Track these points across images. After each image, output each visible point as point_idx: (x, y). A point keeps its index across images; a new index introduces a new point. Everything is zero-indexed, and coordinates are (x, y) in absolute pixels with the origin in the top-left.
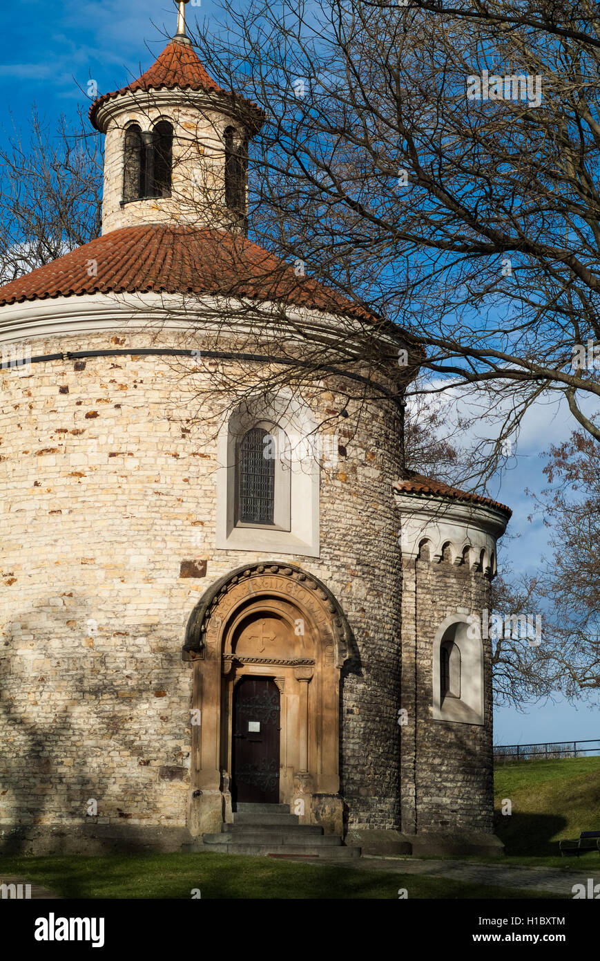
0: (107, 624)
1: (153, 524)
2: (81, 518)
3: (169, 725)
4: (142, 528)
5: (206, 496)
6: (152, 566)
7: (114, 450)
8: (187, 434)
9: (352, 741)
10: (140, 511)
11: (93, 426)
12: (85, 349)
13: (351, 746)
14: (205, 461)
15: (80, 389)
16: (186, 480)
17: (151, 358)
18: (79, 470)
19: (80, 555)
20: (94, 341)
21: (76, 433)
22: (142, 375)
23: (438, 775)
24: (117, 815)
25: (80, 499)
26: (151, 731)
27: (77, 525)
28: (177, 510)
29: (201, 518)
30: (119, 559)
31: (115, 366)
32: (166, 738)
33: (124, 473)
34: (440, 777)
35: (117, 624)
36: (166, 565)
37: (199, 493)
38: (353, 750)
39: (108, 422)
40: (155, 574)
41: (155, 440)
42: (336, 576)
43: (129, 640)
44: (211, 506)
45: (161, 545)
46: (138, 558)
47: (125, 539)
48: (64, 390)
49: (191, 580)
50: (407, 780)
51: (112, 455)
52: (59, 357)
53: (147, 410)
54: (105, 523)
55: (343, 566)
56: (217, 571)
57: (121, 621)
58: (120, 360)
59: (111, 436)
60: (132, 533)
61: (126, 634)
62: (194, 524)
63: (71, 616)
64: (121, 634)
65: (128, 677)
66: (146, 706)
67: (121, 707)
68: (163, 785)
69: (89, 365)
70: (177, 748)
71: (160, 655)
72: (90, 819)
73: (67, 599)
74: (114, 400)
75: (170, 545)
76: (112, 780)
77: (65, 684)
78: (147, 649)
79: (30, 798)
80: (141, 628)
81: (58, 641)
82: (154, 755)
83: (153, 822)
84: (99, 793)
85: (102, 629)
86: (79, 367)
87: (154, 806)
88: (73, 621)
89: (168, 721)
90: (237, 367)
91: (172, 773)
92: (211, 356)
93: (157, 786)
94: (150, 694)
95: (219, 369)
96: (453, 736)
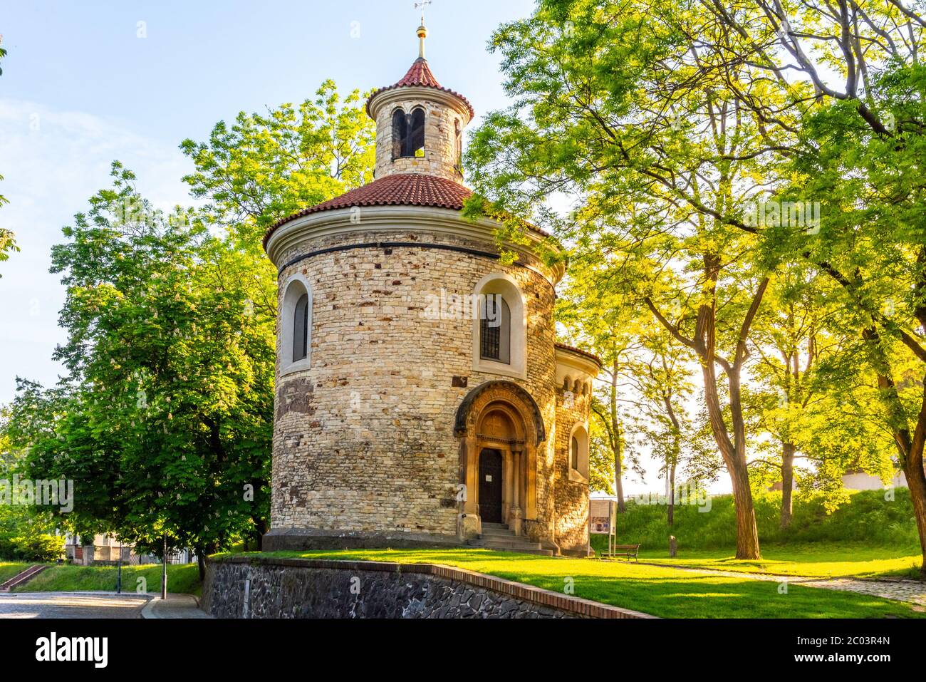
0: (408, 412)
1: (436, 353)
2: (391, 346)
3: (446, 474)
4: (429, 355)
5: (467, 338)
6: (435, 378)
7: (412, 305)
10: (429, 344)
11: (398, 290)
12: (391, 241)
15: (388, 266)
16: (456, 328)
17: (433, 250)
18: (388, 316)
19: (391, 369)
20: (397, 237)
21: (387, 293)
22: (428, 260)
24: (415, 527)
25: (390, 335)
26: (436, 477)
27: (388, 350)
28: (450, 346)
29: (464, 351)
30: (415, 373)
31: (412, 253)
32: (444, 482)
33: (418, 320)
35: (415, 412)
36: (444, 378)
37: (463, 335)
39: (407, 288)
40: (437, 383)
43: (422, 423)
44: (471, 344)
45: (441, 366)
46: (427, 373)
47: (419, 361)
48: (378, 266)
49: (458, 388)
51: (410, 308)
52: (374, 245)
53: (431, 283)
54: (406, 350)
56: (473, 384)
57: (417, 411)
58: (415, 250)
59: (410, 297)
60: (423, 357)
61: (420, 419)
62: (460, 354)
63: (385, 406)
64: (415, 418)
65: (422, 445)
66: (433, 462)
67: (417, 462)
68: (443, 510)
69: (394, 252)
70: (451, 489)
71: (441, 433)
72: (399, 529)
73: (383, 396)
74: (411, 274)
75: (446, 366)
76: (412, 506)
77: (382, 447)
78: (433, 428)
79: (361, 515)
80: (430, 416)
81: (377, 421)
82: (437, 492)
83: (437, 531)
84: (405, 513)
85: (405, 415)
86: (388, 253)
87: (438, 523)
88: (387, 409)
89: (445, 472)
90: (483, 260)
91: (448, 504)
92: (468, 252)
93: (439, 510)
94: (434, 456)
95: (474, 260)
96: (576, 489)
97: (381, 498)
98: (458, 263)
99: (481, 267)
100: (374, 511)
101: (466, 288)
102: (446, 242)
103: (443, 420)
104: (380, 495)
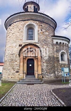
2: (10, 42)
4: (15, 41)
7: (13, 33)
8: (20, 30)
10: (15, 39)
12: (11, 24)
14: (22, 33)
18: (10, 37)
19: (10, 46)
20: (12, 22)
21: (10, 33)
22: (16, 24)
24: (11, 77)
26: (15, 66)
28: (19, 39)
29: (21, 39)
31: (13, 24)
32: (17, 67)
33: (13, 36)
36: (17, 45)
37: (21, 36)
38: (45, 68)
39: (12, 31)
40: (16, 47)
41: (17, 31)
43: (13, 55)
44: (23, 38)
46: (14, 45)
47: (13, 43)
48: (10, 29)
49: (20, 47)
50: (56, 71)
52: (9, 26)
53: (16, 28)
55: (42, 44)
56: (23, 45)
63: (8, 53)
64: (12, 54)
65: (13, 60)
67: (12, 63)
68: (16, 73)
70: (18, 69)
71: (16, 57)
72: (8, 78)
74: (13, 28)
75: (18, 43)
76: (11, 73)
77: (8, 61)
80: (14, 53)
81: (7, 56)
82: (15, 69)
83: (15, 78)
84: (9, 74)
86: (11, 26)
87: (15, 76)
89: (17, 65)
90: (26, 21)
91: (17, 72)
92: (23, 20)
93: (15, 74)
94: (15, 62)
95: (24, 22)
96: (63, 65)
97: (7, 72)
98: (21, 23)
100: (6, 74)
101: (22, 27)
102: (19, 20)
103: (17, 54)
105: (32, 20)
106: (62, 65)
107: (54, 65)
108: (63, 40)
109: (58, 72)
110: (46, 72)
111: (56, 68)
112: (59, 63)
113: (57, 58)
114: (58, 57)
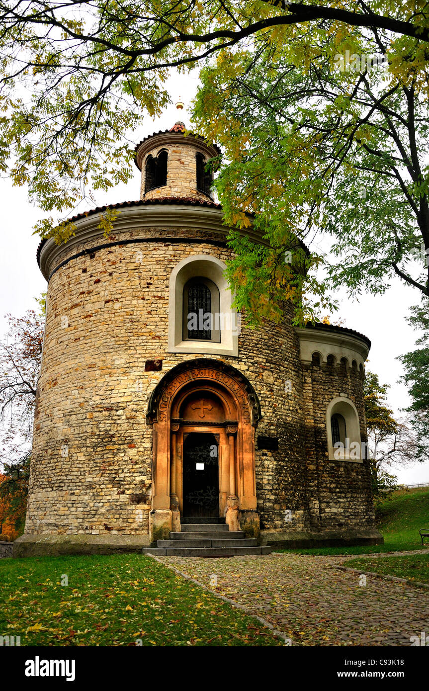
0: (101, 403)
1: (128, 340)
2: (89, 341)
3: (137, 466)
4: (122, 342)
5: (162, 321)
6: (128, 365)
7: (108, 298)
8: (150, 286)
9: (268, 474)
10: (122, 332)
11: (97, 287)
12: (96, 245)
13: (266, 477)
14: (161, 301)
15: (92, 268)
16: (149, 313)
17: (129, 245)
18: (90, 313)
19: (88, 362)
20: (100, 241)
21: (89, 293)
22: (124, 254)
23: (334, 495)
24: (104, 528)
25: (90, 330)
26: (126, 471)
27: (88, 345)
28: (143, 330)
29: (158, 334)
30: (109, 363)
31: (111, 252)
32: (135, 475)
33: (113, 311)
34: (336, 495)
35: (107, 402)
36: (136, 364)
37: (157, 319)
38: (268, 480)
39: (105, 284)
40: (129, 370)
41: (131, 290)
42: (251, 369)
43: (114, 412)
44: (165, 327)
45: (134, 352)
46: (120, 361)
47: (112, 350)
48: (84, 271)
49: (152, 373)
50: (312, 499)
51: (107, 302)
52: (82, 254)
53: (126, 274)
54: (102, 342)
55: (256, 363)
56: (167, 367)
57: (108, 401)
58: (113, 248)
59: (107, 291)
60: (117, 346)
61: (111, 409)
62: (154, 338)
63: (82, 400)
64: (109, 409)
65: (112, 436)
66: (123, 454)
67: (108, 456)
68: (133, 507)
69: (97, 254)
70: (142, 482)
71: (132, 421)
72: (87, 531)
73: (81, 391)
74: (109, 271)
75: (138, 352)
76: (101, 504)
77: (77, 442)
78: (124, 417)
79: (57, 517)
80: (121, 405)
81: (74, 416)
82: (127, 486)
83: (126, 532)
84: (93, 512)
85: (97, 407)
86: (92, 257)
87: (127, 521)
88: (83, 403)
89: (136, 463)
90: (181, 246)
91: (139, 499)
92: (164, 241)
93: (129, 508)
94: (126, 446)
95: (171, 248)
96: (342, 469)
97: (74, 498)
98: (154, 252)
99: (178, 252)
100: (68, 513)
101: (161, 274)
102: (142, 236)
103: (135, 407)
104: (73, 494)
105: (208, 242)
106: (339, 466)
107: (306, 471)
108: (342, 343)
109: (320, 502)
110: (276, 501)
111: (312, 484)
112: (324, 456)
113: (319, 432)
114: (322, 426)
